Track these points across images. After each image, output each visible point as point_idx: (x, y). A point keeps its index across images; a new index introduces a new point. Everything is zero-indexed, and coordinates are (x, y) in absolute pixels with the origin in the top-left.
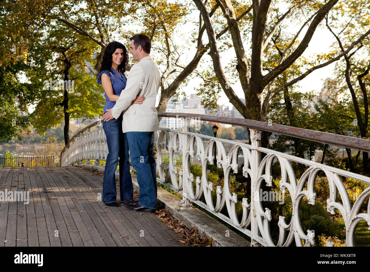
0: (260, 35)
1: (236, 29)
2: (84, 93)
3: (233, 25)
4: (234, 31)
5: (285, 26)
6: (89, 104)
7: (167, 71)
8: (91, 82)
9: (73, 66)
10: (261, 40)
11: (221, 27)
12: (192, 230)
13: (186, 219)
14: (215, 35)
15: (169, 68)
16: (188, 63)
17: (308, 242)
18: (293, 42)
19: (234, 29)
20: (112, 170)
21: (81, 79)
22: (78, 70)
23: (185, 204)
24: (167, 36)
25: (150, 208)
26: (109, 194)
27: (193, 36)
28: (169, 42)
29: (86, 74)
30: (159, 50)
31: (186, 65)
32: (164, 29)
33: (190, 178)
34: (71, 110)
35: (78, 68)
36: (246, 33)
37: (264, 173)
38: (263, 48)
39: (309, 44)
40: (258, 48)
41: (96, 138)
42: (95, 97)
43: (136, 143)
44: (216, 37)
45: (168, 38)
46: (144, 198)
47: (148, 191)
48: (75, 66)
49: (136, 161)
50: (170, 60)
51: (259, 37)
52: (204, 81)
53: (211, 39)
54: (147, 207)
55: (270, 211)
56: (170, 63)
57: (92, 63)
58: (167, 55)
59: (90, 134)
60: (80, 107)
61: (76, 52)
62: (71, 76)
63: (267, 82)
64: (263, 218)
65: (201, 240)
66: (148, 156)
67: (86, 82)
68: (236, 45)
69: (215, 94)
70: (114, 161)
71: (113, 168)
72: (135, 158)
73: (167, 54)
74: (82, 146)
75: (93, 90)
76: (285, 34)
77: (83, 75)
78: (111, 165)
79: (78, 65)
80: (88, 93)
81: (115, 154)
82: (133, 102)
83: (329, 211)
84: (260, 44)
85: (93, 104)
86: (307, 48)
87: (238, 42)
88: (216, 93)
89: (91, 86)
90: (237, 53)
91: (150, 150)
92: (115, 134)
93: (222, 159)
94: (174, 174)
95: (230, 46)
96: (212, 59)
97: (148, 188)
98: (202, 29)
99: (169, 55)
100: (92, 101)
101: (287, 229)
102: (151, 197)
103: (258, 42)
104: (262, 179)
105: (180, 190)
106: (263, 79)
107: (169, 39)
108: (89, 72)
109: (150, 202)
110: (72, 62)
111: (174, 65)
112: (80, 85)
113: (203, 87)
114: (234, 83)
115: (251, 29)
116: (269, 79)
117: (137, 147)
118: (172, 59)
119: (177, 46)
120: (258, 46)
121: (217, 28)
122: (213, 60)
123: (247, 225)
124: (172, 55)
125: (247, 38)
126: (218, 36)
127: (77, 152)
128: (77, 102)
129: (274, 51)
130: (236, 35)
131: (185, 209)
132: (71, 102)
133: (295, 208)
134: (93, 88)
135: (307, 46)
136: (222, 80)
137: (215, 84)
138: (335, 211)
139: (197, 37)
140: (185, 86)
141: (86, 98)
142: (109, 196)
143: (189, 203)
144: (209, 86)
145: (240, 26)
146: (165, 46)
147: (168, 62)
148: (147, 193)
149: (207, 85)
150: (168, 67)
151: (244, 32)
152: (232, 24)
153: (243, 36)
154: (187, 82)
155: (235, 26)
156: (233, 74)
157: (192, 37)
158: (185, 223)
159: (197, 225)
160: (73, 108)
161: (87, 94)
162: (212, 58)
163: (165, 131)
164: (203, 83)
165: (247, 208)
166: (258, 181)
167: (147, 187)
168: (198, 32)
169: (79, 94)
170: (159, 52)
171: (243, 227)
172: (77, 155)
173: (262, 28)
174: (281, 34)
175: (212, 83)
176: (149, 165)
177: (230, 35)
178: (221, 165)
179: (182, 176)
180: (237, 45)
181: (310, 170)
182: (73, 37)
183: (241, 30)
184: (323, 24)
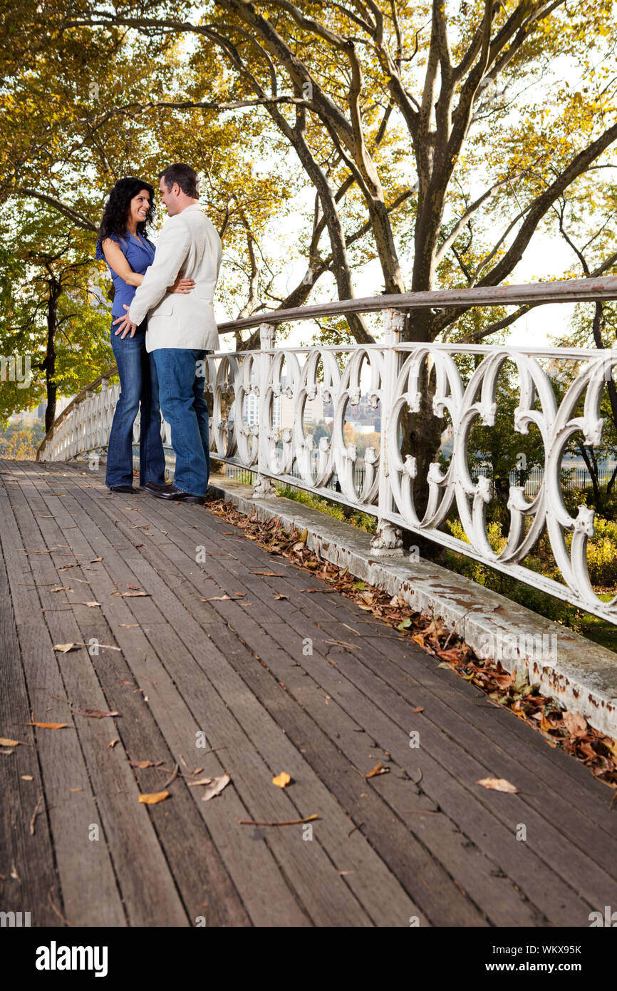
0: (430, 234)
1: (385, 221)
2: (86, 345)
3: (378, 212)
4: (380, 225)
5: (480, 230)
6: (97, 368)
7: (249, 306)
8: (100, 325)
9: (67, 293)
10: (432, 244)
11: (357, 225)
12: (272, 523)
13: (261, 509)
14: (344, 240)
15: (253, 301)
16: (291, 293)
17: (479, 497)
18: (495, 252)
19: (381, 219)
20: (125, 423)
21: (81, 317)
22: (75, 301)
23: (262, 487)
24: (251, 239)
25: (194, 493)
26: (118, 469)
27: (302, 242)
28: (254, 251)
29: (91, 308)
30: (235, 267)
31: (286, 296)
32: (246, 224)
33: (272, 436)
34: (60, 377)
35: (76, 297)
36: (404, 239)
37: (405, 390)
38: (435, 263)
39: (524, 255)
40: (425, 260)
41: (102, 407)
42: (107, 355)
43: (172, 371)
44: (346, 242)
45: (253, 242)
46: (185, 476)
47: (192, 462)
48: (70, 292)
49: (170, 405)
50: (255, 284)
51: (428, 238)
52: (321, 328)
53: (336, 241)
54: (189, 493)
55: (414, 459)
56: (255, 291)
57: (103, 287)
58: (249, 277)
59: (92, 402)
60: (78, 372)
61: (73, 266)
62: (62, 311)
63: (440, 325)
64: (401, 474)
65: (287, 536)
66: (194, 398)
67: (90, 325)
68: (382, 252)
69: (343, 357)
70: (131, 405)
71: (127, 420)
72: (167, 400)
73: (250, 274)
74: (77, 429)
75: (103, 340)
76: (481, 244)
77: (86, 309)
78: (125, 414)
79: (77, 291)
80: (95, 346)
81: (133, 393)
82: (170, 290)
83: (518, 430)
84: (430, 251)
85: (102, 367)
86: (519, 262)
87: (388, 246)
88: (343, 355)
89: (99, 331)
90: (384, 267)
91: (199, 387)
92: (132, 354)
93: (332, 385)
94: (244, 437)
95: (372, 256)
96: (336, 281)
97: (192, 457)
98: (319, 225)
99: (253, 275)
100: (102, 361)
101: (442, 483)
102: (198, 475)
103: (426, 248)
104: (402, 401)
105: (253, 464)
106: (434, 321)
107: (254, 246)
108: (97, 304)
109: (196, 482)
110: (65, 285)
111: (263, 297)
112: (79, 329)
113: (319, 341)
114: (380, 336)
115: (413, 233)
116: (444, 320)
117: (172, 378)
118: (260, 284)
119: (269, 258)
120: (426, 255)
121: (348, 226)
122: (338, 283)
123: (372, 497)
124: (260, 276)
125: (406, 249)
126: (350, 240)
127: (67, 443)
128: (72, 363)
129: (458, 279)
130: (383, 232)
131: (261, 496)
132: (61, 361)
133: (458, 440)
134: (103, 337)
135: (520, 258)
136: (354, 321)
137: (343, 336)
138: (529, 428)
139: (309, 242)
140: (283, 339)
141: (88, 354)
142: (118, 472)
143: (270, 487)
144: (331, 341)
145: (395, 225)
146: (246, 257)
147: (251, 289)
148: (190, 467)
149: (327, 338)
150: (250, 300)
151: (402, 237)
152: (376, 209)
153: (400, 245)
154: (287, 331)
155: (381, 214)
156: (378, 319)
157: (299, 243)
158: (260, 516)
159: (280, 515)
160: (64, 374)
161: (91, 346)
162: (337, 277)
163: (230, 358)
164: (319, 334)
165: (373, 464)
166: (395, 407)
167: (191, 455)
168: (311, 233)
169: (77, 347)
170: (234, 269)
171: (366, 502)
172: (68, 448)
173: (435, 221)
174: (473, 243)
175: (337, 333)
176: (194, 414)
177: (374, 242)
178: (330, 395)
179: (257, 436)
180: (385, 252)
181: (487, 361)
182: (68, 236)
183: (395, 233)
184: (554, 228)
